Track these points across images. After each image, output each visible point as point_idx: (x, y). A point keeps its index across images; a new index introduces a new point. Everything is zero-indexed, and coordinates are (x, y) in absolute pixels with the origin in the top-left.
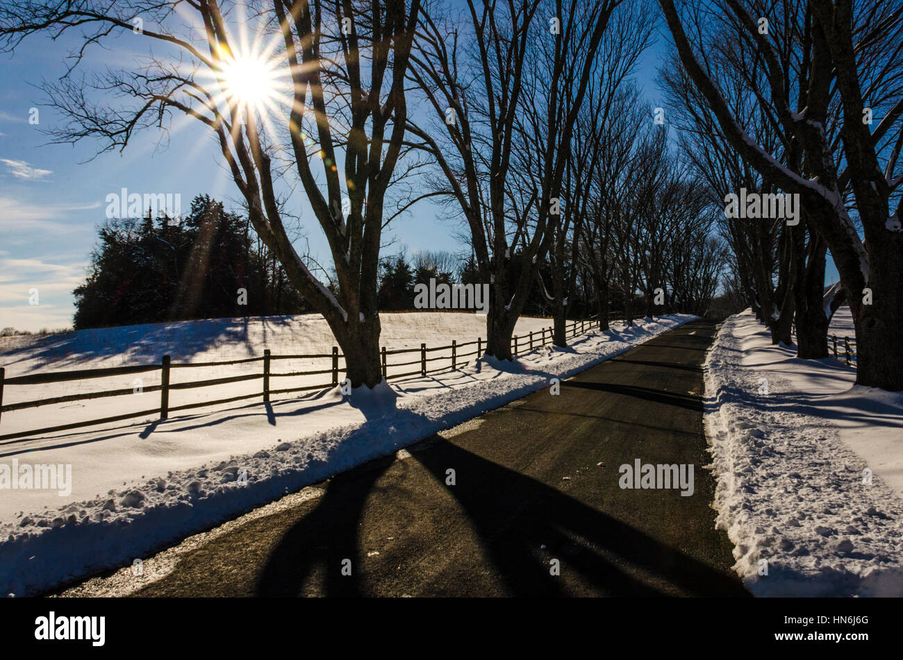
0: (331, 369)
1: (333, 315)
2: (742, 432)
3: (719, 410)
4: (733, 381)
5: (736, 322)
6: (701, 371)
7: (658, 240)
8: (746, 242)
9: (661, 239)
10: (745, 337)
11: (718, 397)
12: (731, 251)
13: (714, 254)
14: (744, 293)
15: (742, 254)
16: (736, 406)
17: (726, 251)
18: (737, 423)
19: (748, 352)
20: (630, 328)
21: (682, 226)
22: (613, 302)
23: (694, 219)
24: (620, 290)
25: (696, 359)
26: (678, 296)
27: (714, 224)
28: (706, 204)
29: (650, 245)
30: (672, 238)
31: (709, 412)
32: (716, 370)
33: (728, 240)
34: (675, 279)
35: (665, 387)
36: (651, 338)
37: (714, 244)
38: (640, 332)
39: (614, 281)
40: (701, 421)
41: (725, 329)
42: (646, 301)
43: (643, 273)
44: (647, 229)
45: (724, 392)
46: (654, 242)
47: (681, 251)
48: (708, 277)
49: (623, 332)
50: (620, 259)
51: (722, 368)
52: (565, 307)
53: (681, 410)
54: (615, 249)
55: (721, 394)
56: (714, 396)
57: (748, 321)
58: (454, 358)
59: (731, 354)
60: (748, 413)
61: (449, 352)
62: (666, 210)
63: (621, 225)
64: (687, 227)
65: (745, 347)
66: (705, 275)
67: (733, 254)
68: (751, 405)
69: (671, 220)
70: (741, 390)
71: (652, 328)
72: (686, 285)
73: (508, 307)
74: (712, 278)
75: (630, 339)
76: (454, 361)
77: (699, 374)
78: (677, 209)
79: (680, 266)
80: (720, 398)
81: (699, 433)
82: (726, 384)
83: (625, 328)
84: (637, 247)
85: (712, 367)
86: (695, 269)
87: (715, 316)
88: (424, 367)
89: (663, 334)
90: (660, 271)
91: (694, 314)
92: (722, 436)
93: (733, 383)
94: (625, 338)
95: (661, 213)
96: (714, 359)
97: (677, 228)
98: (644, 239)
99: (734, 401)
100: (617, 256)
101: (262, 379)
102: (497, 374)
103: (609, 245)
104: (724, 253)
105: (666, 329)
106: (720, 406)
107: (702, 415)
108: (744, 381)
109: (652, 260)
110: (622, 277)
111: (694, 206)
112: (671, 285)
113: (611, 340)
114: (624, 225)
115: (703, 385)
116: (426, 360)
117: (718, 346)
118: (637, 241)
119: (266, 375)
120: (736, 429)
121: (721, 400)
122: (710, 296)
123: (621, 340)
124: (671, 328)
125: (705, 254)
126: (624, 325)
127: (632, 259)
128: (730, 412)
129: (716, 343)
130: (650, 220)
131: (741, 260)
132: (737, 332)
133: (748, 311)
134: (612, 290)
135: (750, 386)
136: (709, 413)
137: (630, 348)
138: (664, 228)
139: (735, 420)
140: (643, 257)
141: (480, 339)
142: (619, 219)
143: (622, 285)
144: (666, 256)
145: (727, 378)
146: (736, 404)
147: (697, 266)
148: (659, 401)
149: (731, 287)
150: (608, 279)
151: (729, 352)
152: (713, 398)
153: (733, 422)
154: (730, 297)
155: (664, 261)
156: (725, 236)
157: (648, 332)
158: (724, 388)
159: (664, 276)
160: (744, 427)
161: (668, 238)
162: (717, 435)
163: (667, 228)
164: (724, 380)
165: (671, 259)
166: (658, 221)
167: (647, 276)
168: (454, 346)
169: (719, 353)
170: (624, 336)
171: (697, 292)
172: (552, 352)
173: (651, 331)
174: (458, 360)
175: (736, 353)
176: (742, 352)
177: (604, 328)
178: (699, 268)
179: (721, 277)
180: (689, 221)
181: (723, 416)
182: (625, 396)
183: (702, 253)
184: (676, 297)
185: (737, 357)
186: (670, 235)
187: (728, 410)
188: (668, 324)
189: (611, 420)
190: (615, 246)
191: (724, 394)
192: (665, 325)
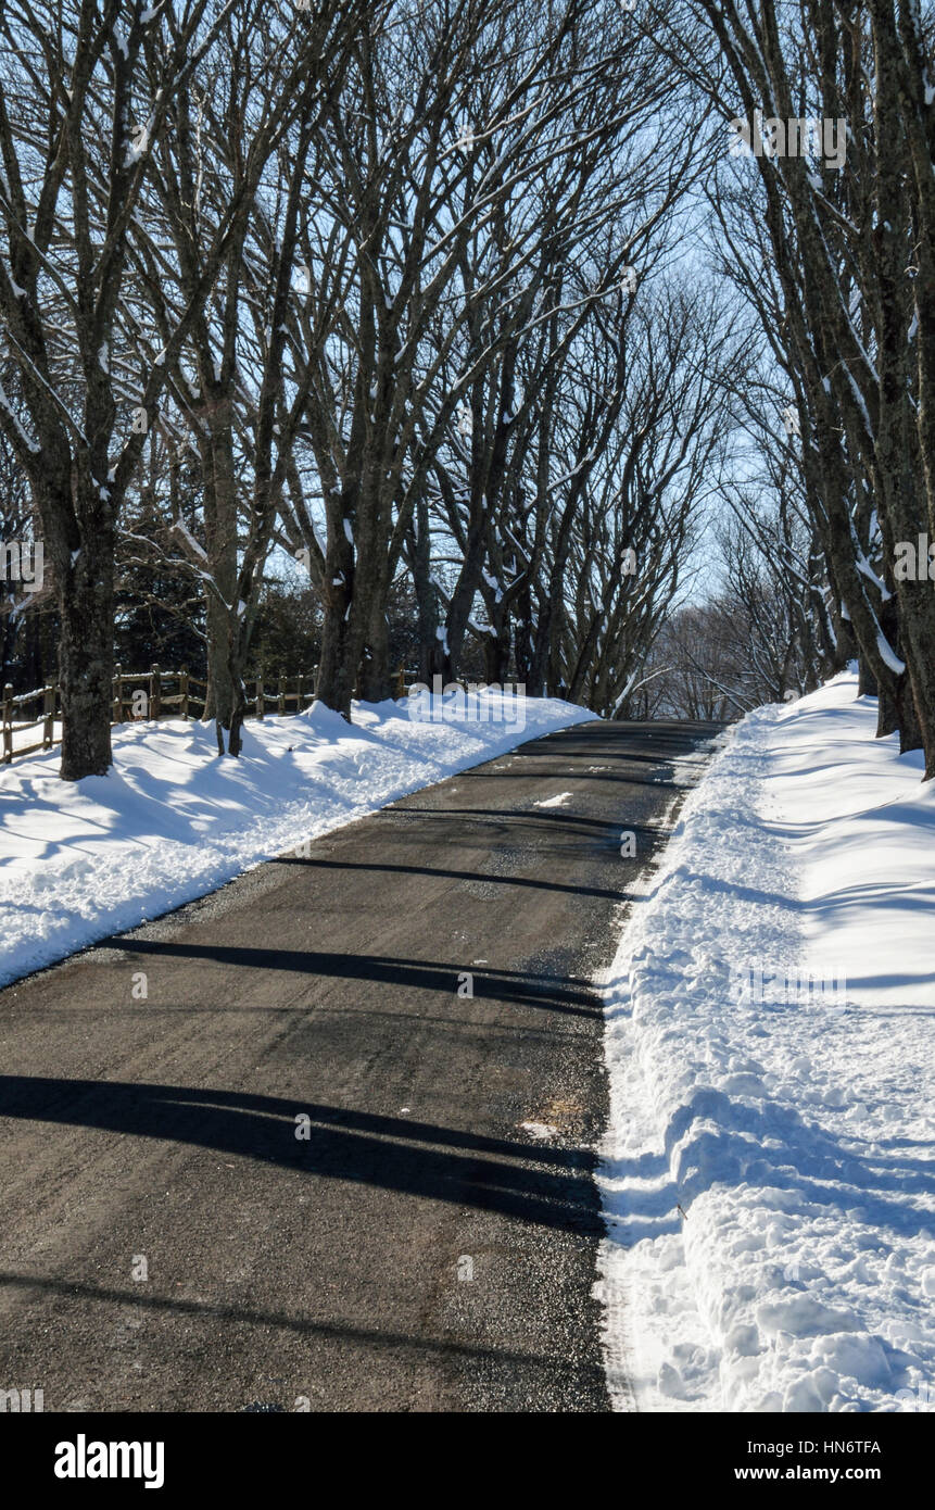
2: (794, 1355)
3: (675, 1227)
4: (754, 1066)
5: (774, 744)
6: (591, 1008)
7: (395, 281)
8: (844, 320)
9: (412, 269)
10: (815, 827)
11: (676, 1157)
12: (768, 367)
13: (680, 375)
14: (824, 590)
15: (826, 383)
16: (763, 1203)
17: (740, 364)
18: (772, 1299)
19: (829, 909)
20: (230, 764)
21: (524, 211)
22: (141, 614)
23: (587, 171)
24: (179, 549)
25: (568, 940)
26: (489, 594)
27: (692, 208)
28: (654, 93)
29: (352, 305)
30: (468, 276)
31: (628, 1240)
32: (669, 1004)
33: (759, 304)
34: (474, 504)
35: (401, 1095)
36: (338, 822)
37: (684, 320)
38: (283, 783)
39: (149, 497)
40: (588, 1288)
41: (721, 785)
42: (320, 616)
43: (305, 459)
44: (341, 217)
45: (711, 1127)
46: (373, 291)
47: (511, 350)
48: (646, 499)
49: (189, 787)
50: (189, 373)
51: (700, 994)
53: (488, 1225)
54: (160, 316)
55: (689, 1137)
56: (655, 1146)
57: (840, 745)
59: (746, 916)
60: (824, 1247)
62: (440, 111)
63: (198, 179)
64: (548, 219)
65: (815, 882)
66: (633, 489)
67: (780, 379)
68: (842, 1200)
69: (467, 172)
70: (792, 1114)
71: (345, 768)
72: (531, 536)
74: (666, 502)
77: (577, 1025)
78: (504, 111)
79: (503, 431)
80: (689, 1156)
81: (573, 1358)
82: (719, 1083)
83: (199, 762)
84: (280, 309)
85: (648, 988)
86: (581, 453)
87: (669, 712)
89: (399, 806)
90: (396, 454)
91: (567, 696)
92: (694, 1374)
93: (752, 1076)
94: (200, 823)
95: (413, 130)
96: (657, 943)
97: (499, 218)
98: (318, 267)
99: (756, 1177)
100: (173, 355)
103: (127, 288)
104: (730, 380)
105: (418, 773)
106: (682, 1206)
107: (593, 1257)
108: (806, 1069)
109: (361, 392)
110: (193, 477)
111: (593, 96)
112: (456, 532)
113: (119, 832)
114: (213, 178)
115: (599, 1084)
117: (682, 872)
118: (285, 275)
120: (766, 1337)
121: (691, 1172)
122: (649, 599)
123: (178, 830)
124: (445, 768)
125: (637, 375)
126: (194, 750)
127: (252, 379)
128: (735, 1238)
129: (672, 857)
130: (352, 164)
131: (821, 416)
132: (780, 802)
133: (841, 689)
134: (136, 548)
135: (837, 1092)
136: (628, 1245)
137: (226, 880)
138: (427, 215)
139: (758, 1280)
140: (313, 370)
142: (184, 139)
143: (193, 525)
144: (432, 374)
145: (723, 1050)
146: (769, 1192)
147: (590, 437)
148: (374, 1178)
149: (757, 558)
150: (117, 489)
151: (740, 905)
152: (647, 1158)
153: (748, 1295)
154: (751, 606)
155: (420, 403)
156: (744, 281)
157: (325, 791)
158: (706, 1103)
159: (420, 487)
160: (807, 1323)
161: (446, 274)
162: (667, 1371)
163: (444, 217)
164: (708, 1058)
165: (460, 393)
166: (399, 173)
167: (325, 471)
169: (685, 909)
170: (196, 808)
171: (584, 578)
173: (339, 784)
175: (772, 915)
176: (797, 906)
178: (602, 446)
179: (709, 503)
180: (563, 186)
181: (697, 1260)
182: (190, 1149)
183: (621, 365)
184: (478, 597)
185: (777, 935)
186: (459, 258)
187: (727, 1224)
188: (432, 746)
189: (103, 1295)
190: (160, 303)
191: (706, 1137)
192: (416, 751)
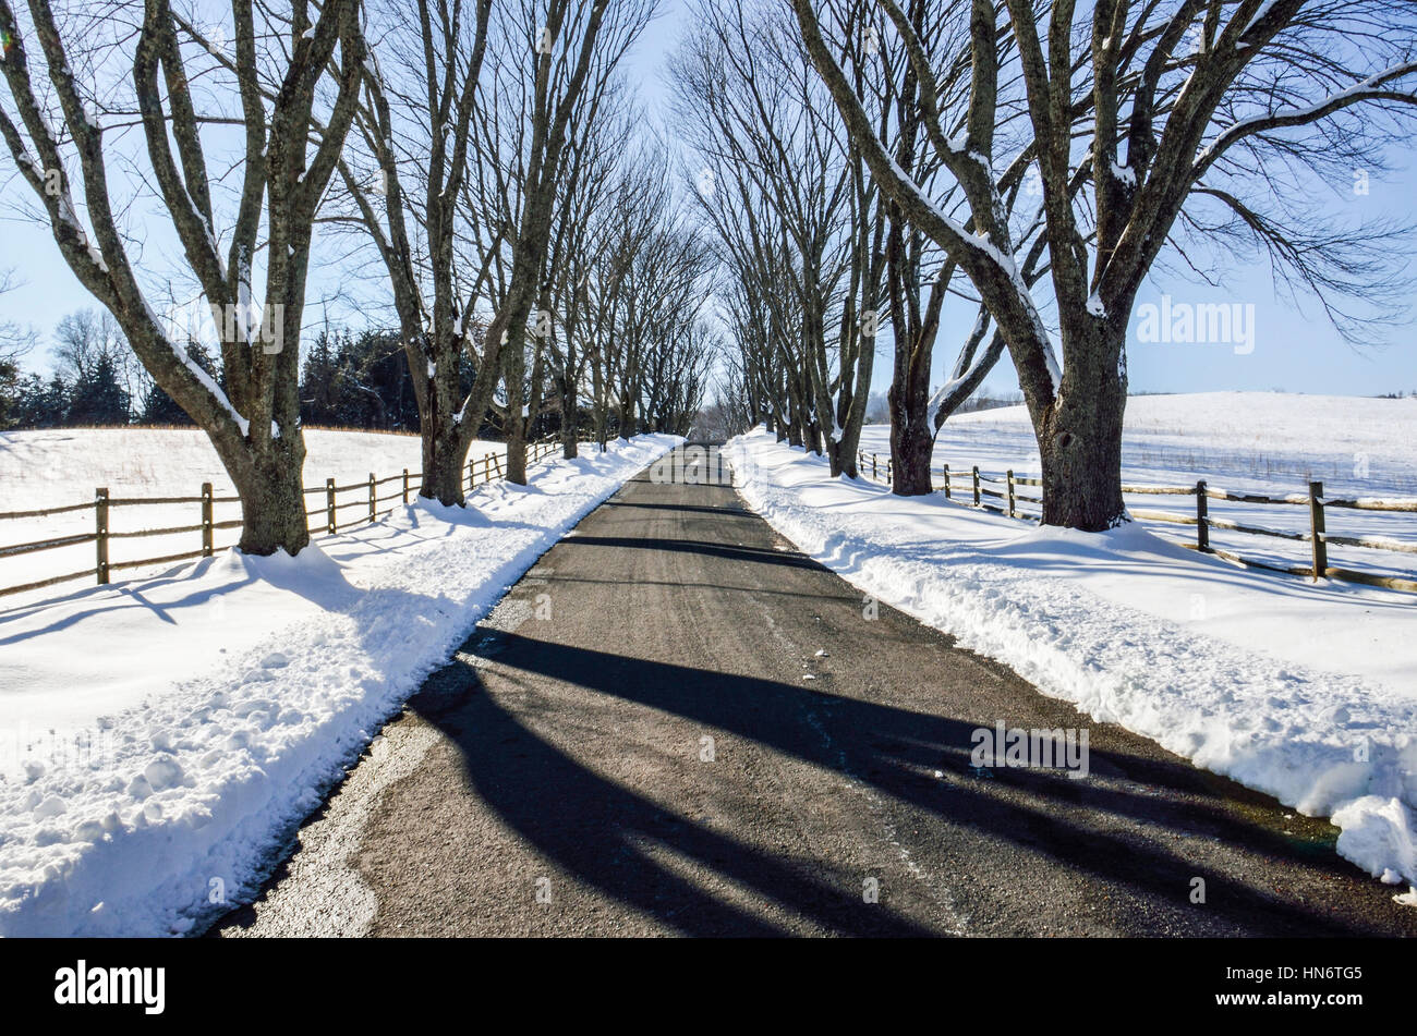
0: (200, 523)
1: (222, 424)
10: (777, 467)
19: (797, 488)
20: (604, 455)
35: (736, 541)
36: (638, 470)
38: (618, 461)
49: (597, 461)
51: (798, 512)
52: (526, 419)
57: (765, 445)
58: (372, 503)
61: (364, 494)
70: (863, 540)
71: (633, 455)
73: (459, 417)
75: (610, 471)
76: (372, 510)
83: (596, 454)
85: (779, 510)
88: (332, 519)
101: (94, 543)
102: (448, 530)
105: (651, 457)
113: (582, 474)
115: (783, 537)
116: (334, 508)
117: (752, 480)
119: (101, 537)
123: (598, 473)
124: (657, 456)
126: (595, 451)
133: (759, 430)
141: (405, 471)
157: (631, 462)
168: (372, 484)
170: (599, 467)
172: (505, 492)
173: (633, 460)
174: (379, 507)
175: (783, 491)
176: (788, 489)
177: (570, 454)
182: (698, 555)
185: (791, 495)
188: (651, 449)
192: (648, 451)
